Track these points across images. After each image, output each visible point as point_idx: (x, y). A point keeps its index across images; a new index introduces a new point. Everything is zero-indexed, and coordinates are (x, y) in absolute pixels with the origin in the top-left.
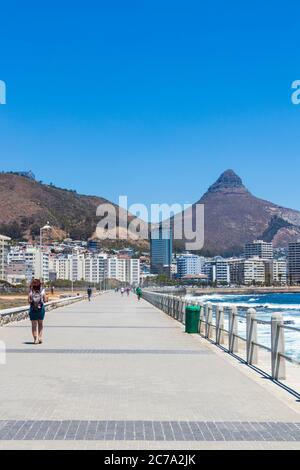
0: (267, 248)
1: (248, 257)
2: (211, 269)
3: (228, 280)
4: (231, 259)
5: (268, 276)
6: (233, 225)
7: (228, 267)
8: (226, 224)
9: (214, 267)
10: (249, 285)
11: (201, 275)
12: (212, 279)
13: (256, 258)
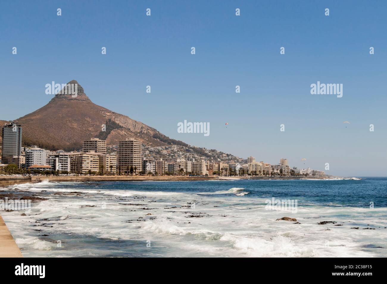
0: (101, 144)
1: (86, 151)
2: (55, 160)
3: (69, 170)
4: (72, 153)
5: (102, 167)
6: (75, 125)
7: (69, 159)
8: (69, 124)
9: (57, 159)
10: (86, 174)
11: (46, 165)
12: (55, 168)
13: (93, 152)
